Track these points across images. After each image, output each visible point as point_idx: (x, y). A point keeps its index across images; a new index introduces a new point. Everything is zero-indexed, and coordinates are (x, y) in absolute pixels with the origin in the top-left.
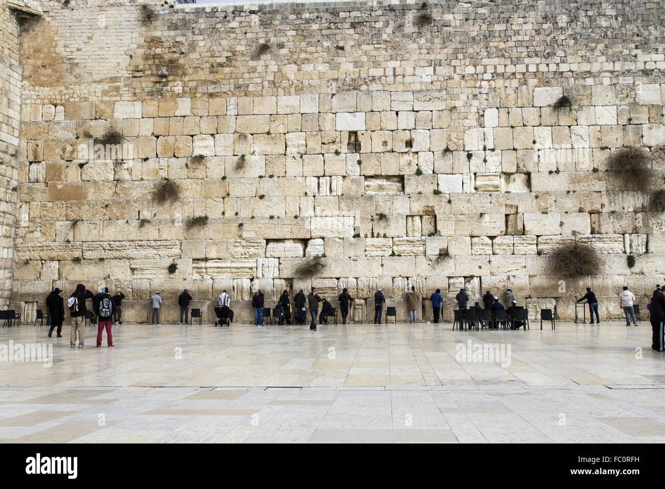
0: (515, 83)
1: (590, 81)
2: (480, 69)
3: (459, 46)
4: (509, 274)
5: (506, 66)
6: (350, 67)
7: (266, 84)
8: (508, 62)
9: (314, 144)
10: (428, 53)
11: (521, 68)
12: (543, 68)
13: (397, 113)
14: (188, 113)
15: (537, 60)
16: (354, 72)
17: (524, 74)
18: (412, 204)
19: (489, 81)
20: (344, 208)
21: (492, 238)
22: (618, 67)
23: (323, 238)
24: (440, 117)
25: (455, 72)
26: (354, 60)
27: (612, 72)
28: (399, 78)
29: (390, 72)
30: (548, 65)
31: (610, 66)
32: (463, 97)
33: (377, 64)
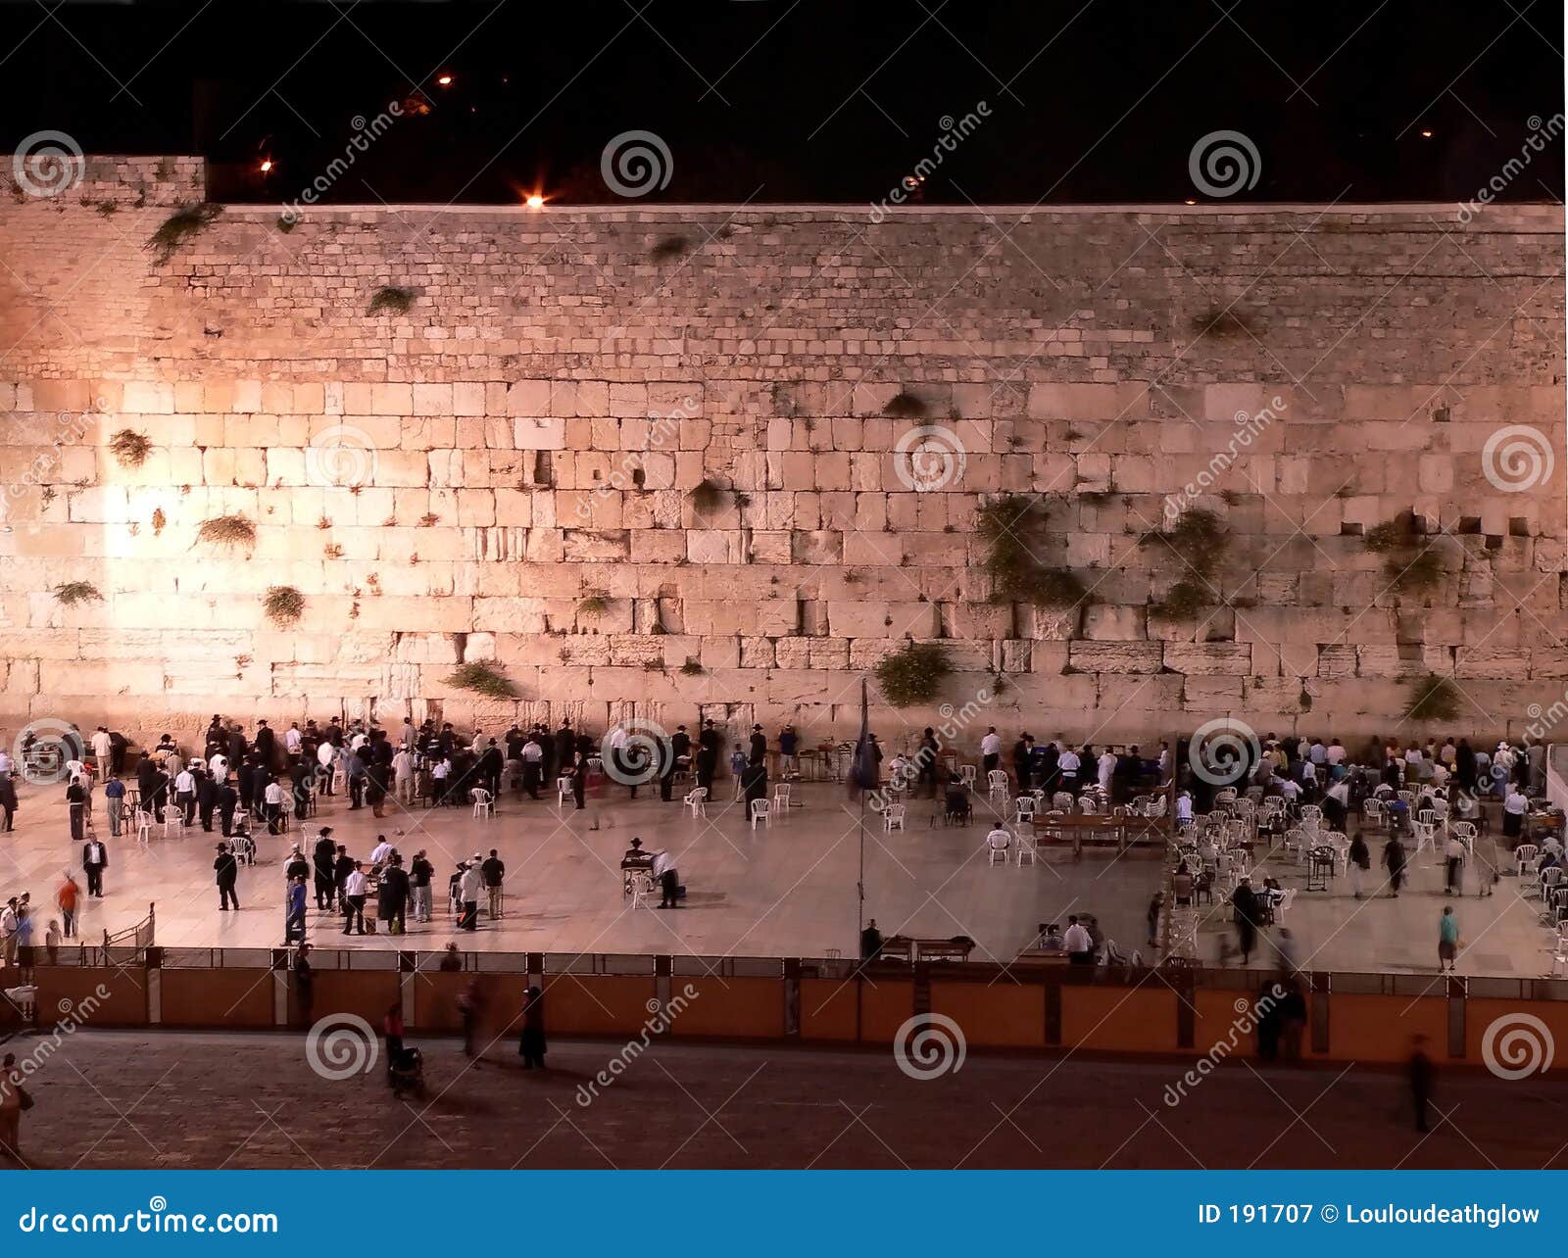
0: (822, 374)
1: (949, 375)
2: (764, 347)
3: (728, 305)
4: (798, 701)
5: (808, 342)
6: (539, 334)
7: (392, 359)
8: (812, 335)
9: (477, 472)
10: (675, 315)
11: (834, 347)
12: (871, 348)
13: (620, 420)
14: (254, 407)
15: (863, 333)
16: (546, 344)
17: (837, 357)
18: (642, 578)
19: (777, 368)
20: (530, 583)
21: (773, 640)
22: (1000, 349)
23: (493, 633)
24: (692, 431)
25: (721, 351)
26: (546, 323)
27: (987, 359)
28: (625, 360)
29: (608, 347)
30: (879, 342)
31: (984, 349)
32: (732, 398)
33: (587, 333)
